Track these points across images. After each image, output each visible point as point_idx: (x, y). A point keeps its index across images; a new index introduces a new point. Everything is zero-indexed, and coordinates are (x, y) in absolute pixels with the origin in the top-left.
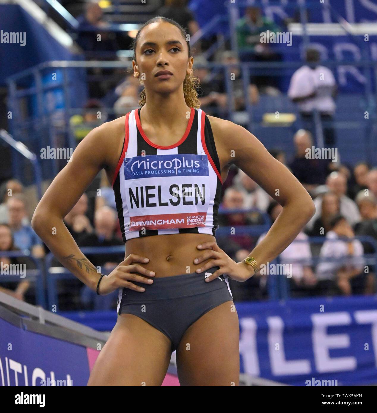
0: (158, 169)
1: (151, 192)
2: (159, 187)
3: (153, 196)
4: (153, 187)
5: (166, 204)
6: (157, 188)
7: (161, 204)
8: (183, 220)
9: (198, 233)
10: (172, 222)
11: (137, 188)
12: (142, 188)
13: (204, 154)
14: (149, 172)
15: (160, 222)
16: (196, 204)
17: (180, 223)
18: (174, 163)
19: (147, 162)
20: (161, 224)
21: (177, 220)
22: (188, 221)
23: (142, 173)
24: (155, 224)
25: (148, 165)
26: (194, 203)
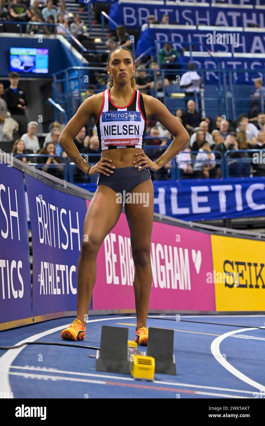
0: (118, 118)
1: (114, 128)
2: (118, 126)
3: (115, 130)
4: (115, 126)
5: (121, 134)
6: (117, 126)
7: (119, 134)
8: (128, 142)
9: (135, 148)
10: (124, 142)
11: (108, 126)
12: (110, 126)
13: (139, 111)
14: (113, 119)
15: (118, 142)
16: (135, 134)
17: (127, 143)
18: (125, 115)
19: (112, 114)
20: (118, 143)
21: (126, 142)
22: (131, 142)
23: (110, 119)
24: (116, 143)
25: (113, 115)
26: (134, 134)
